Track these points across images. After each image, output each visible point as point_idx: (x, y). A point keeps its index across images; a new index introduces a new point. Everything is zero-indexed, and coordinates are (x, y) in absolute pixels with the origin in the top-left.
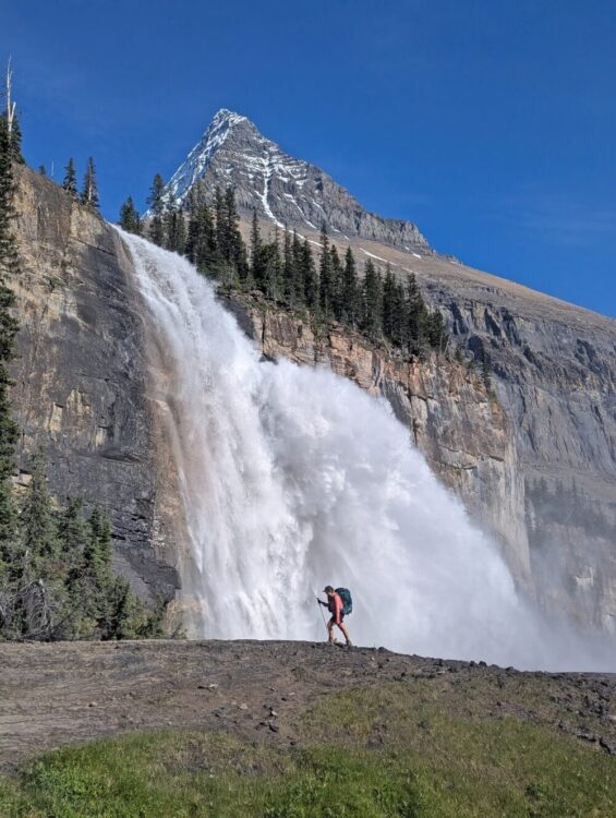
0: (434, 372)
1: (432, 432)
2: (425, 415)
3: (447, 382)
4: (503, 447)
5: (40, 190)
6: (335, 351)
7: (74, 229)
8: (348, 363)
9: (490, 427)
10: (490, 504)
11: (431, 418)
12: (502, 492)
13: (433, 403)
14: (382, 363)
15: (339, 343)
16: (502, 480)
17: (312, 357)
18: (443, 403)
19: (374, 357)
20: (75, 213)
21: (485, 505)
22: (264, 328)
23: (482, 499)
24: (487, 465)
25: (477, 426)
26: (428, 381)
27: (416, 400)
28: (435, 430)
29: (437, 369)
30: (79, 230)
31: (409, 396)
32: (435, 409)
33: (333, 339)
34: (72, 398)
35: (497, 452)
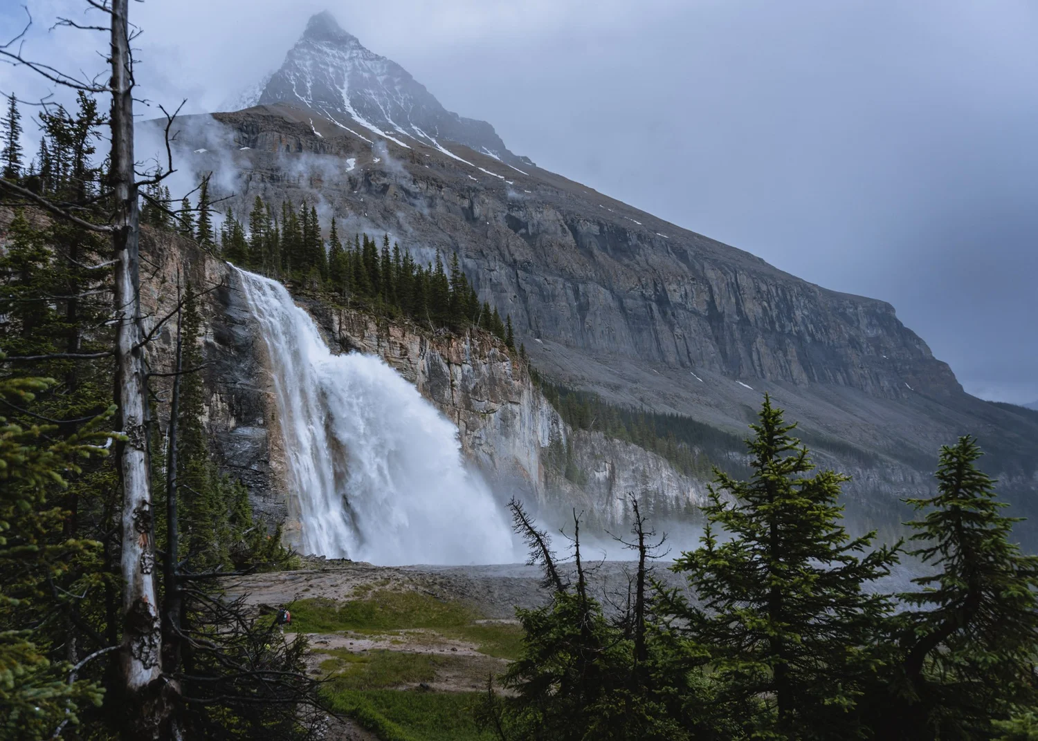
0: (468, 343)
1: (464, 388)
2: (460, 376)
3: (478, 349)
4: (519, 393)
5: (184, 250)
6: (392, 339)
7: (207, 274)
8: (402, 346)
9: (511, 380)
10: (507, 437)
11: (464, 379)
12: (517, 427)
13: (466, 367)
14: (428, 343)
15: (396, 332)
16: (518, 417)
17: (376, 343)
18: (475, 366)
19: (422, 340)
20: (208, 261)
21: (504, 438)
22: (340, 323)
23: (501, 434)
24: (506, 408)
25: (500, 380)
26: (464, 351)
27: (453, 367)
28: (467, 387)
29: (471, 340)
30: (210, 274)
31: (449, 364)
32: (468, 371)
33: (391, 329)
34: (214, 399)
35: (515, 398)
